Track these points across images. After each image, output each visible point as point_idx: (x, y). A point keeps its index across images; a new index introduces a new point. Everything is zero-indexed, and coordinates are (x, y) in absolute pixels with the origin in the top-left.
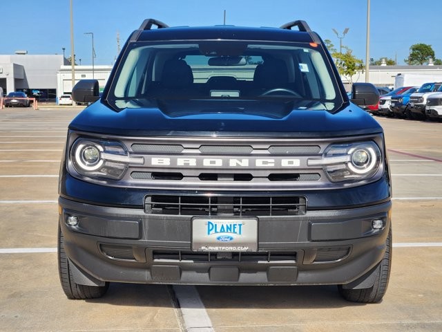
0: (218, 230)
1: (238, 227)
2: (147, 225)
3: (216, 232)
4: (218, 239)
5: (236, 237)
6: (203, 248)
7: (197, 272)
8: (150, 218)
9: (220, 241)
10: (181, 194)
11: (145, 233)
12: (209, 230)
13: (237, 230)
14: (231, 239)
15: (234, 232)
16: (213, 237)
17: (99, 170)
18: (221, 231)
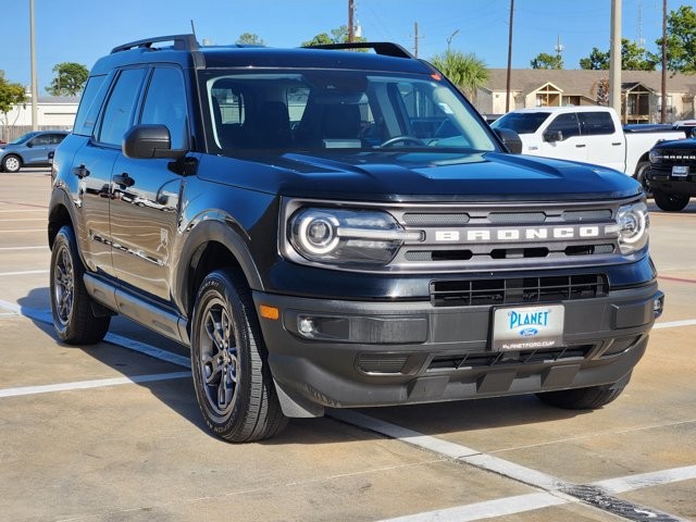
0: (522, 321)
1: (543, 316)
2: (435, 323)
3: (519, 324)
4: (522, 333)
5: (541, 329)
6: (505, 346)
7: (463, 383)
8: (440, 313)
9: (524, 336)
10: (473, 278)
11: (432, 335)
12: (512, 323)
13: (542, 320)
14: (536, 332)
15: (540, 323)
16: (516, 331)
17: (332, 253)
18: (525, 323)
